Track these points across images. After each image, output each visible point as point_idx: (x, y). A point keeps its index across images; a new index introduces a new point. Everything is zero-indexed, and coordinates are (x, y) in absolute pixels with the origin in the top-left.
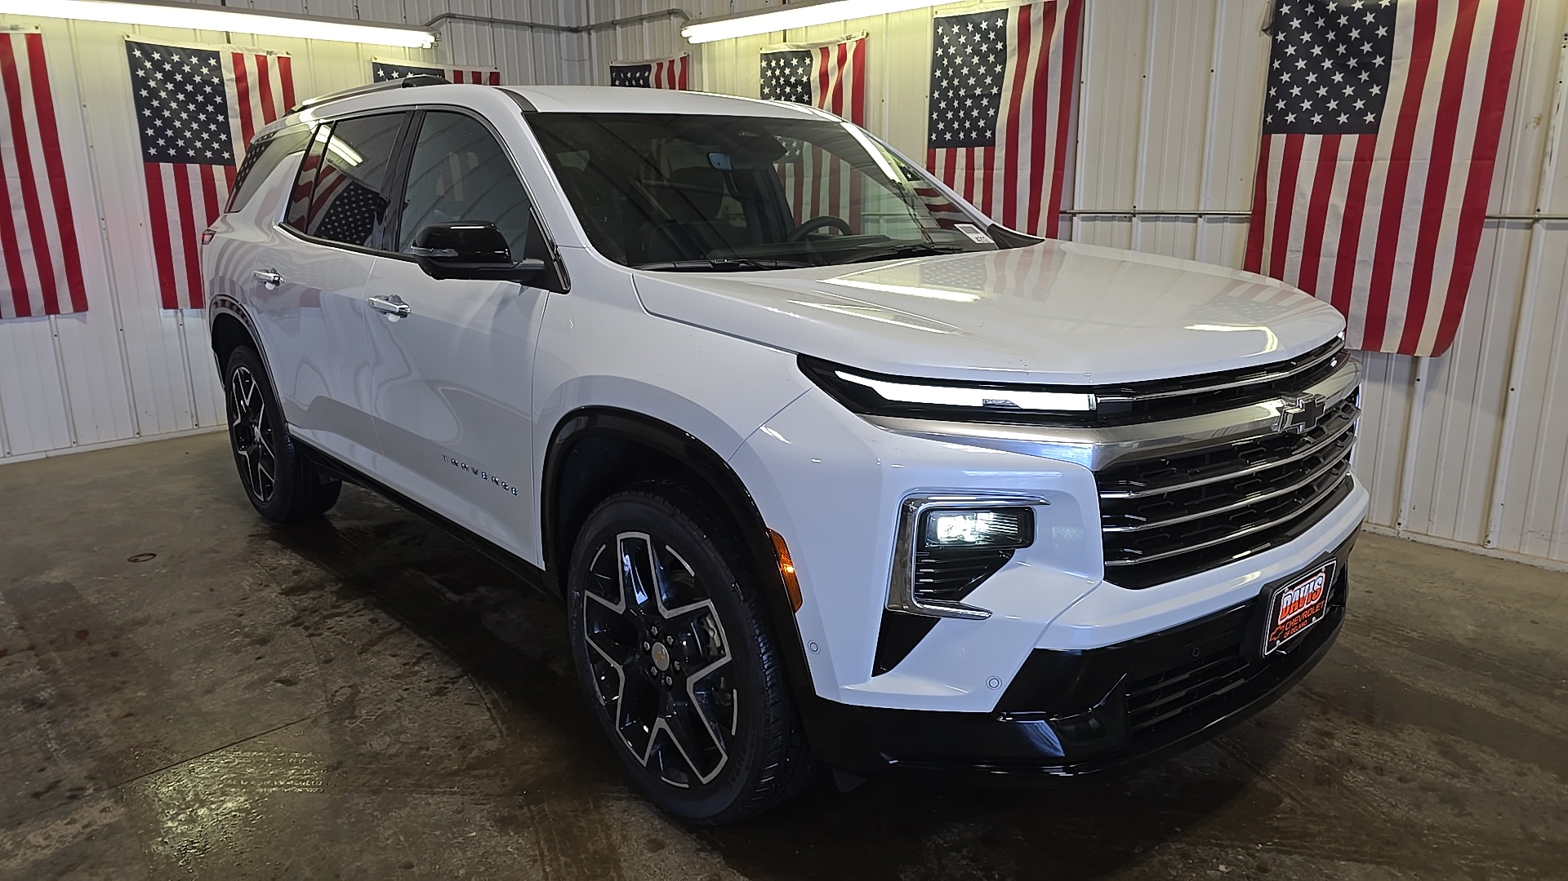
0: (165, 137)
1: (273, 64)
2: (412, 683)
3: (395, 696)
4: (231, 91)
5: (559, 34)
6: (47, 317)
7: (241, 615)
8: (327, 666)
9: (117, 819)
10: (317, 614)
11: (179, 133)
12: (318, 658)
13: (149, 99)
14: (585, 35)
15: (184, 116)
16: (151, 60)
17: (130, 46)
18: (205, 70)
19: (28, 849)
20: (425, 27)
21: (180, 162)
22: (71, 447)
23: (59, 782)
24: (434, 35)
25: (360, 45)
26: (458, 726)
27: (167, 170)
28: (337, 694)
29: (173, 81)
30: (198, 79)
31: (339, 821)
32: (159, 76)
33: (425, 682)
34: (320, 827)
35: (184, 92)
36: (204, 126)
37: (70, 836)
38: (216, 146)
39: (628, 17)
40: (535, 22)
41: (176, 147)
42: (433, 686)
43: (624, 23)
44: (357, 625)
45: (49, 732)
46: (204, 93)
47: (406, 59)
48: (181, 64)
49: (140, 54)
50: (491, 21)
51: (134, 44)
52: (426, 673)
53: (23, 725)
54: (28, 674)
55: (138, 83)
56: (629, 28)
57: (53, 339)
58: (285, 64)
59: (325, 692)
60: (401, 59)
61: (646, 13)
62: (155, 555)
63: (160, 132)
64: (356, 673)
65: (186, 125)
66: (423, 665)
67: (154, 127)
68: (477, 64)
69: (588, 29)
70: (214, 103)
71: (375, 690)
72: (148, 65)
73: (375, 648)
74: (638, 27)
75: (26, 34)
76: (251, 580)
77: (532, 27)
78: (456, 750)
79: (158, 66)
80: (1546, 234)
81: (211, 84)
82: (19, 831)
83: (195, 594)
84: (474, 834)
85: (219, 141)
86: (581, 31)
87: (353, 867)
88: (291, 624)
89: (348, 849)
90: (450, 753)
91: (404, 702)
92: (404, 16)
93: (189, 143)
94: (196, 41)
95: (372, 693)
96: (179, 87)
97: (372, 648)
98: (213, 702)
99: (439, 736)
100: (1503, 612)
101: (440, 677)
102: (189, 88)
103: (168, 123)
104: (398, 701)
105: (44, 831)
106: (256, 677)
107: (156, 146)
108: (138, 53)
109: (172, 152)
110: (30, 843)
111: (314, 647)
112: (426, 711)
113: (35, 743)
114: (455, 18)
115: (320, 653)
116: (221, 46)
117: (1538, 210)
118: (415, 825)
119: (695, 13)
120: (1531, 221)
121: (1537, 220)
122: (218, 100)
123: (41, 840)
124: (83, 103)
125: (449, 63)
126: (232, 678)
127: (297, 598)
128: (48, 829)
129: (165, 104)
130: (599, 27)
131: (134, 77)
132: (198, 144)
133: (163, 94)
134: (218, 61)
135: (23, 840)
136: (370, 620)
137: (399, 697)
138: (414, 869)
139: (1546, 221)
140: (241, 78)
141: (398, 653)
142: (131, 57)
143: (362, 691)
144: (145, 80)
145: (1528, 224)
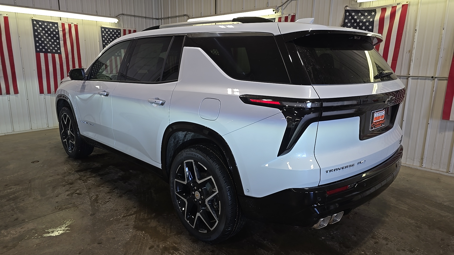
0: (42, 46)
1: (73, 26)
2: (113, 194)
3: (108, 197)
4: (61, 33)
5: (153, 20)
6: (7, 95)
7: (65, 177)
8: (89, 190)
9: (35, 227)
10: (85, 177)
11: (46, 45)
12: (87, 188)
13: (38, 35)
14: (160, 20)
15: (47, 40)
16: (39, 24)
17: (33, 20)
18: (54, 28)
19: (11, 234)
20: (116, 17)
21: (46, 53)
22: (12, 132)
23: (18, 218)
24: (118, 19)
25: (97, 22)
26: (126, 205)
27: (42, 55)
28: (92, 197)
29: (45, 30)
30: (52, 30)
31: (95, 228)
32: (41, 29)
33: (116, 194)
34: (90, 229)
35: (48, 33)
36: (53, 43)
37: (22, 232)
38: (56, 49)
39: (173, 16)
40: (146, 16)
41: (45, 49)
42: (118, 195)
43: (171, 17)
44: (97, 180)
45: (14, 206)
46: (53, 34)
47: (110, 26)
48: (47, 26)
49: (35, 23)
50: (134, 16)
51: (34, 20)
52: (116, 192)
53: (6, 204)
54: (6, 192)
55: (35, 31)
56: (173, 19)
57: (8, 102)
58: (76, 26)
59: (89, 196)
60: (109, 26)
61: (178, 15)
62: (39, 161)
63: (40, 44)
64: (97, 192)
65: (48, 43)
66: (115, 190)
67: (39, 43)
68: (130, 28)
69: (161, 19)
70: (56, 37)
71: (103, 196)
72: (38, 26)
73: (102, 186)
74: (175, 19)
75: (4, 17)
76: (67, 168)
77: (145, 18)
78: (125, 211)
79: (40, 26)
80: (411, 81)
81: (55, 31)
82: (8, 230)
83: (51, 171)
84: (131, 231)
85: (57, 47)
86: (159, 19)
87: (99, 238)
88: (79, 179)
89: (98, 234)
90: (124, 211)
91: (111, 199)
92: (110, 14)
93: (49, 48)
94: (51, 19)
95: (102, 197)
96: (46, 32)
97: (101, 186)
98: (59, 199)
99: (121, 207)
100: (400, 178)
101: (121, 193)
102: (49, 32)
103: (43, 42)
104: (109, 199)
105: (15, 230)
106: (70, 193)
107: (39, 48)
108: (35, 22)
109: (44, 50)
110: (11, 233)
111: (85, 185)
112: (117, 201)
113: (10, 209)
114: (124, 15)
115: (87, 187)
116: (58, 21)
117: (410, 74)
118: (115, 229)
119: (191, 15)
120: (408, 77)
121: (409, 77)
122: (57, 36)
123: (14, 232)
124: (19, 36)
125: (122, 27)
126: (63, 193)
127: (80, 173)
128: (16, 230)
129: (42, 37)
130: (164, 18)
131: (34, 29)
132: (51, 48)
133: (42, 34)
134: (58, 25)
135: (9, 232)
136: (100, 179)
137: (109, 198)
138: (116, 239)
139: (411, 77)
140: (64, 30)
141: (109, 187)
142: (33, 24)
143: (99, 196)
144: (37, 30)
145: (407, 78)
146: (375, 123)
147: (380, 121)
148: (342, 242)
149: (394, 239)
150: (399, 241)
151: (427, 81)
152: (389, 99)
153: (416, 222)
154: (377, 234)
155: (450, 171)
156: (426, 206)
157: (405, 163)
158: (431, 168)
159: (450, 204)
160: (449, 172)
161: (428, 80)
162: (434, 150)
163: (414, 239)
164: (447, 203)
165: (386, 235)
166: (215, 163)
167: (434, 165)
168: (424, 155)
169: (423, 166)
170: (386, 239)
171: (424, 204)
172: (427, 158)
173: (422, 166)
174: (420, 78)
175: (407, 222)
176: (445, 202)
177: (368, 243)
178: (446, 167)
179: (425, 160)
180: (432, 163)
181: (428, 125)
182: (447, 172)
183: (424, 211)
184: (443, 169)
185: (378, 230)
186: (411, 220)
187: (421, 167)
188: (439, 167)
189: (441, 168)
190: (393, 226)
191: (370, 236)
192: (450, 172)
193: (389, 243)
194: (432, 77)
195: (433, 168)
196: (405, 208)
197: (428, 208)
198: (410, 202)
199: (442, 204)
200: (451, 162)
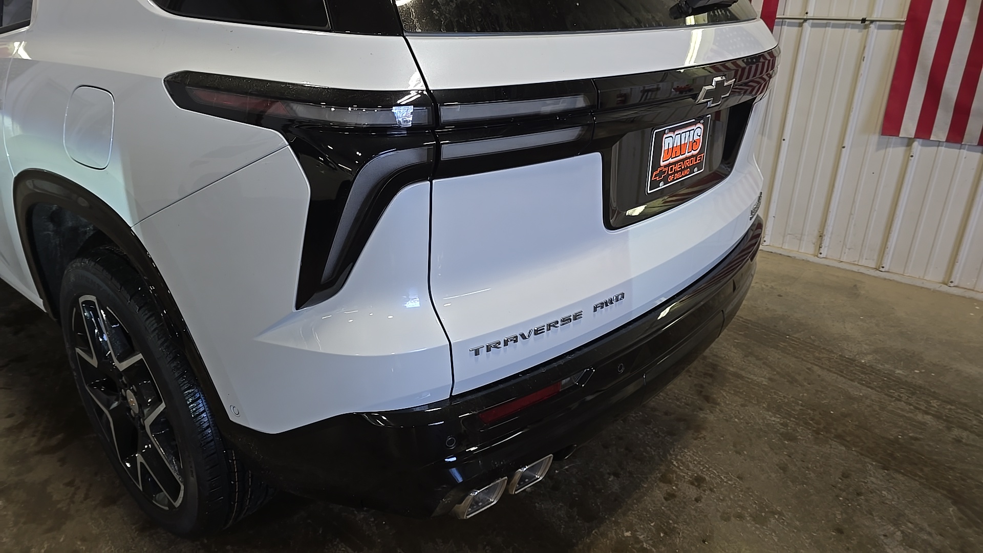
80: (811, 30)
100: (762, 289)
117: (807, 13)
120: (802, 21)
121: (806, 20)
139: (811, 21)
145: (800, 23)
146: (665, 166)
147: (687, 158)
148: (577, 499)
149: (719, 480)
150: (732, 485)
151: (849, 31)
152: (710, 87)
153: (785, 420)
154: (678, 467)
155: (883, 266)
156: (815, 368)
157: (781, 246)
158: (840, 258)
159: (876, 359)
160: (881, 269)
161: (852, 28)
162: (851, 214)
163: (773, 475)
164: (870, 357)
165: (701, 468)
166: (146, 312)
167: (847, 250)
168: (826, 227)
169: (821, 254)
170: (698, 481)
171: (811, 363)
172: (832, 233)
173: (819, 255)
174: (833, 24)
175: (761, 421)
176: (864, 353)
177: (648, 498)
178: (875, 257)
179: (828, 239)
180: (843, 247)
181: (841, 150)
182: (877, 268)
183: (809, 386)
184: (868, 262)
185: (682, 454)
186: (771, 417)
187: (817, 256)
188: (860, 255)
189: (864, 258)
190: (723, 437)
191: (658, 475)
192: (883, 270)
193: (703, 496)
194: (864, 20)
195: (844, 259)
196: (763, 379)
197: (819, 376)
198: (778, 359)
199: (855, 361)
200: (889, 243)
